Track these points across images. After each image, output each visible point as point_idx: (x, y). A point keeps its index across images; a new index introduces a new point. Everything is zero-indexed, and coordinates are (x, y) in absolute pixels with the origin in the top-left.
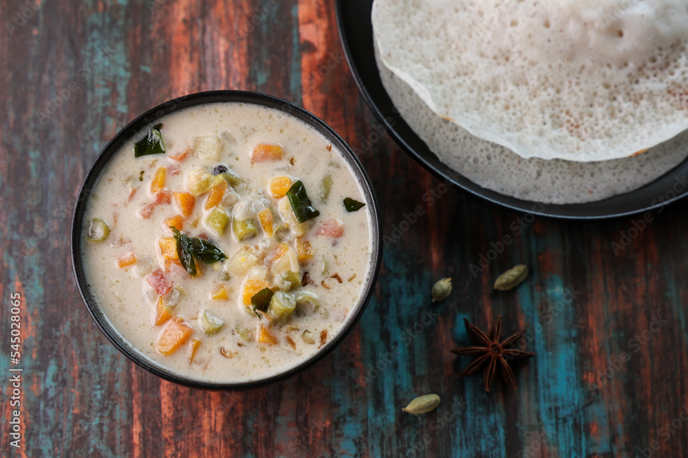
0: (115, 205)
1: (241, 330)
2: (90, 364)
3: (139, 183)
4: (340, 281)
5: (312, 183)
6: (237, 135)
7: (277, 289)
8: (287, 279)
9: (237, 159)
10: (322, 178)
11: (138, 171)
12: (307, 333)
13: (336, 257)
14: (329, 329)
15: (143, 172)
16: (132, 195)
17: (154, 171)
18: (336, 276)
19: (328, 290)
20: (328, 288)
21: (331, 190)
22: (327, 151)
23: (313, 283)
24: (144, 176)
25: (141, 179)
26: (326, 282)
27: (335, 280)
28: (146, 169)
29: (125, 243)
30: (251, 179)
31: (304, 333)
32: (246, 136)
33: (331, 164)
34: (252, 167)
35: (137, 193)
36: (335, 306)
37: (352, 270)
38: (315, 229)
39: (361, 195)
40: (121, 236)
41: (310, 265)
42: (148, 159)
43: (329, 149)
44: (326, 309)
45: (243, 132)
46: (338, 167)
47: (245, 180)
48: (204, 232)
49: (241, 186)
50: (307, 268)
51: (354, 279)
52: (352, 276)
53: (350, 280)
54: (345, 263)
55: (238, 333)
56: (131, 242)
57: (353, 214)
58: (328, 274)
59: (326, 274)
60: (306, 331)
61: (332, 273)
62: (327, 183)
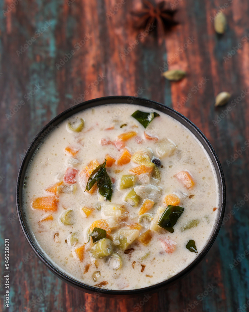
0: (97, 125)
1: (75, 237)
2: (37, 289)
3: (119, 127)
4: (142, 271)
5: (187, 216)
6: (185, 157)
7: (110, 239)
8: (120, 240)
9: (170, 167)
10: (195, 219)
11: (124, 123)
12: (98, 273)
13: (154, 259)
14: (110, 284)
15: (126, 125)
16: (109, 129)
17: (131, 130)
18: (143, 267)
19: (132, 268)
20: (133, 268)
21: (192, 228)
22: (212, 209)
23: (130, 257)
24: (124, 128)
25: (121, 127)
26: (136, 264)
27: (141, 268)
28: (129, 125)
29: (80, 143)
30: (164, 183)
31: (98, 272)
32: (188, 163)
33: (207, 217)
34: (171, 177)
35: (113, 130)
36: (126, 278)
37: (154, 273)
38: (163, 236)
39: (201, 246)
40: (83, 139)
41: (139, 248)
42: (136, 122)
43: (215, 209)
44: (120, 274)
45: (189, 159)
46: (208, 222)
47: (162, 180)
48: (116, 179)
49: (156, 180)
50: (136, 248)
51: (149, 278)
52: (150, 275)
53: (147, 276)
54: (155, 266)
55: (72, 236)
56: (83, 146)
57: (187, 250)
58: (142, 262)
59: (140, 261)
60: (99, 272)
61: (144, 263)
62: (194, 224)
